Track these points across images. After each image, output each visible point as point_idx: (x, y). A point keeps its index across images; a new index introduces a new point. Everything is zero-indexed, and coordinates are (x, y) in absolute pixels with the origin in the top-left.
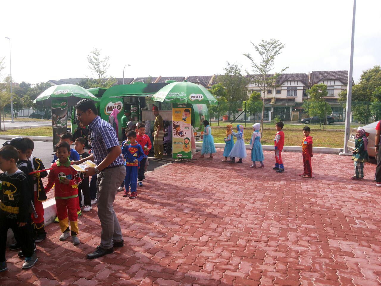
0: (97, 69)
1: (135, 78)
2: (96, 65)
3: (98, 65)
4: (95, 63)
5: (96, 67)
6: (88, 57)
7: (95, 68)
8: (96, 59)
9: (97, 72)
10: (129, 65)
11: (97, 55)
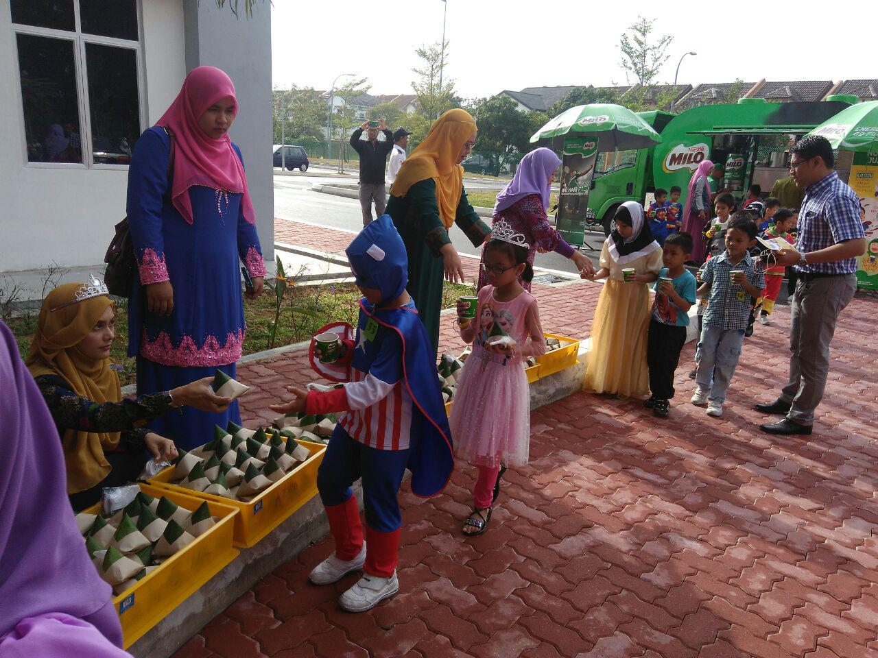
0: (639, 66)
1: (695, 86)
2: (638, 57)
3: (643, 56)
4: (634, 53)
5: (636, 60)
6: (622, 38)
7: (635, 64)
8: (640, 43)
9: (638, 73)
10: (691, 54)
11: (644, 34)
